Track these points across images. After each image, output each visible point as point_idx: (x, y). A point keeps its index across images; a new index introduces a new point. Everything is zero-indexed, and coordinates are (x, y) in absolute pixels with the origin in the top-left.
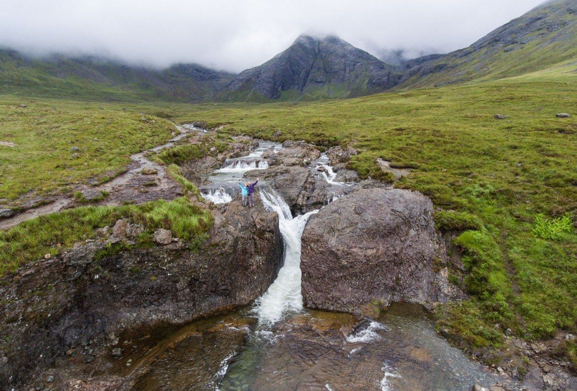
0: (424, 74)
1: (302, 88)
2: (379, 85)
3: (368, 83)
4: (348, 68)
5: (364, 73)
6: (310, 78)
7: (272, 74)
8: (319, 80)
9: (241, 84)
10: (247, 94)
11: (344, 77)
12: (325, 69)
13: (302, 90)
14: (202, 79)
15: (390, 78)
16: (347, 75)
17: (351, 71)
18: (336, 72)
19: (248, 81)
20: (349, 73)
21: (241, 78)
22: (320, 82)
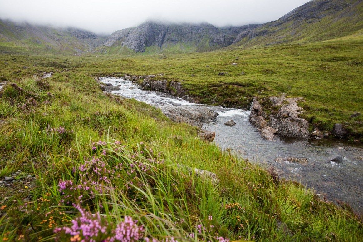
0: (252, 37)
1: (161, 44)
2: (219, 44)
3: (210, 42)
4: (194, 32)
5: (205, 35)
6: (166, 37)
7: (138, 34)
8: (174, 39)
9: (114, 41)
10: (119, 49)
11: (192, 37)
12: (177, 31)
13: (161, 46)
14: (83, 37)
15: (226, 39)
16: (194, 36)
17: (196, 33)
18: (186, 34)
19: (120, 39)
20: (195, 35)
21: (114, 37)
22: (174, 41)
